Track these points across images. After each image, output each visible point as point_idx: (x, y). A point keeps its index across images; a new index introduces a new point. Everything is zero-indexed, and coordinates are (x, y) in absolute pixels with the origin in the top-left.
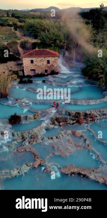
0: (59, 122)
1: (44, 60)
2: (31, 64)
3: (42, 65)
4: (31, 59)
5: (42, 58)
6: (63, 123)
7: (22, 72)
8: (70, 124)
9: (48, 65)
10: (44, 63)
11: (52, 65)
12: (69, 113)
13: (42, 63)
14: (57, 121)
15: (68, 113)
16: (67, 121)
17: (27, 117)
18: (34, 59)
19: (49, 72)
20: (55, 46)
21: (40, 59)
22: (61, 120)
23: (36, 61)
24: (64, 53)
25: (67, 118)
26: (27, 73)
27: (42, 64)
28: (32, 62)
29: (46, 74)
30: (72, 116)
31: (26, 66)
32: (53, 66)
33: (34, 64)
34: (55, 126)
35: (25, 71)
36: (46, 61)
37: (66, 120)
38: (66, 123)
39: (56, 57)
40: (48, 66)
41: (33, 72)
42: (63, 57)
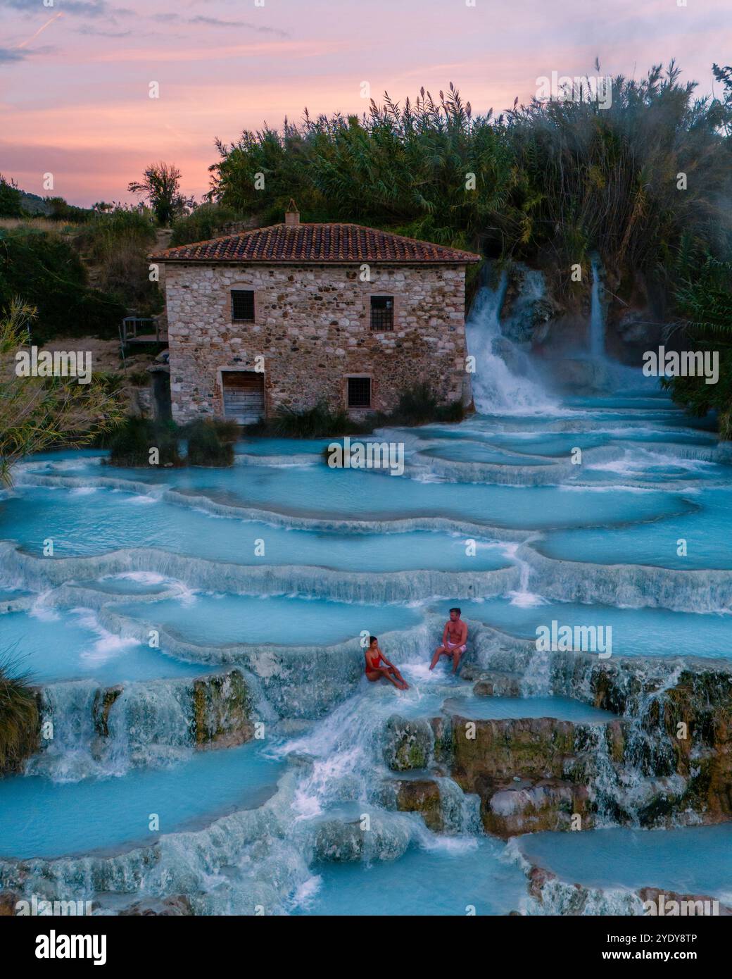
0: (486, 786)
1: (349, 295)
2: (234, 328)
3: (330, 341)
4: (232, 279)
5: (326, 278)
6: (537, 797)
7: (147, 394)
8: (619, 814)
9: (380, 336)
10: (344, 323)
11: (414, 338)
12: (603, 682)
13: (327, 317)
14: (458, 771)
15: (585, 686)
16: (576, 779)
17: (112, 696)
18: (258, 281)
19: (382, 402)
20: (440, 220)
21: (311, 282)
22: (506, 763)
23: (273, 297)
24: (512, 283)
25: (584, 734)
26: (193, 407)
27: (323, 333)
28: (243, 306)
29: (357, 415)
30: (643, 709)
31: (186, 338)
32: (415, 346)
33: (256, 329)
34: (435, 826)
35: (175, 387)
36: (363, 304)
37: (570, 765)
38: (565, 793)
39: (449, 274)
40: (377, 350)
41: (244, 398)
42: (502, 317)
